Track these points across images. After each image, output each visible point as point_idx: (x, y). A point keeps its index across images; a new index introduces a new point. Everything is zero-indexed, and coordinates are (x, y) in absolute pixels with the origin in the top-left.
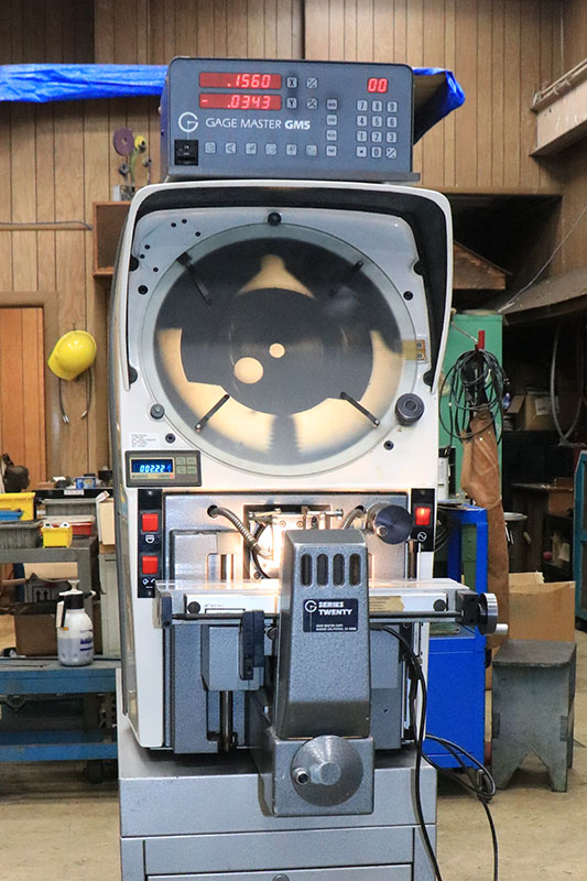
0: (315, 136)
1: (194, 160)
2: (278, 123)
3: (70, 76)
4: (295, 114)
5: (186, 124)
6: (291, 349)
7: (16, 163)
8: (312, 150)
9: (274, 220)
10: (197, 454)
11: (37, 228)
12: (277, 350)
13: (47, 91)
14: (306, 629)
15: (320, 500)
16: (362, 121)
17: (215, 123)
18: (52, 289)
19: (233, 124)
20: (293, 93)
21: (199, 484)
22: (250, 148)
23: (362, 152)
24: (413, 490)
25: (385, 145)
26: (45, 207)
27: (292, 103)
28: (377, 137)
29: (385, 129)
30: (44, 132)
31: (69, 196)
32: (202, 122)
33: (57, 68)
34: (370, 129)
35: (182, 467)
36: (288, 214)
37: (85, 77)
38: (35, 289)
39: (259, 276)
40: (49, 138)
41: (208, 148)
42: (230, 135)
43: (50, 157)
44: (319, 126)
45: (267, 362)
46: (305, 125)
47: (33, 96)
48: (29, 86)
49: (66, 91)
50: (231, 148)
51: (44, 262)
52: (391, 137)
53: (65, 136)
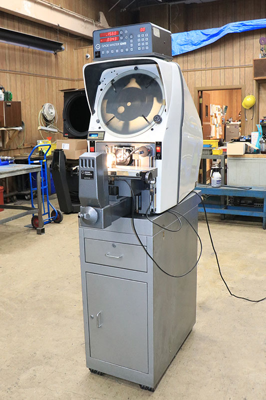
0: (128, 46)
1: (99, 56)
2: (119, 44)
3: (247, 24)
4: (123, 41)
5: (98, 47)
6: (133, 103)
7: (234, 49)
8: (127, 50)
9: (136, 69)
10: (105, 132)
11: (240, 67)
12: (129, 104)
13: (242, 29)
14: (82, 178)
15: (132, 145)
16: (139, 40)
17: (104, 46)
18: (244, 84)
19: (108, 46)
20: (121, 35)
21: (103, 140)
22: (112, 52)
23: (139, 49)
24: (156, 142)
25: (145, 46)
26: (242, 61)
27: (121, 38)
28: (143, 44)
29: (145, 42)
30: (242, 40)
31: (249, 58)
32: (101, 46)
33: (244, 22)
34: (141, 42)
35: (100, 135)
36: (140, 66)
37: (252, 24)
38: (239, 84)
39: (129, 84)
40: (244, 42)
41: (103, 53)
42: (107, 49)
43: (244, 47)
44: (129, 43)
45: (126, 107)
46: (125, 43)
47: (238, 31)
48: (237, 28)
49: (247, 28)
50: (108, 52)
51: (242, 77)
52: (147, 43)
53: (248, 41)
